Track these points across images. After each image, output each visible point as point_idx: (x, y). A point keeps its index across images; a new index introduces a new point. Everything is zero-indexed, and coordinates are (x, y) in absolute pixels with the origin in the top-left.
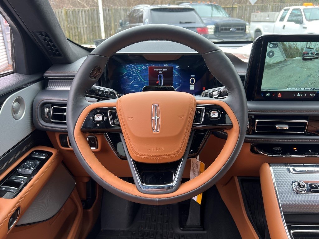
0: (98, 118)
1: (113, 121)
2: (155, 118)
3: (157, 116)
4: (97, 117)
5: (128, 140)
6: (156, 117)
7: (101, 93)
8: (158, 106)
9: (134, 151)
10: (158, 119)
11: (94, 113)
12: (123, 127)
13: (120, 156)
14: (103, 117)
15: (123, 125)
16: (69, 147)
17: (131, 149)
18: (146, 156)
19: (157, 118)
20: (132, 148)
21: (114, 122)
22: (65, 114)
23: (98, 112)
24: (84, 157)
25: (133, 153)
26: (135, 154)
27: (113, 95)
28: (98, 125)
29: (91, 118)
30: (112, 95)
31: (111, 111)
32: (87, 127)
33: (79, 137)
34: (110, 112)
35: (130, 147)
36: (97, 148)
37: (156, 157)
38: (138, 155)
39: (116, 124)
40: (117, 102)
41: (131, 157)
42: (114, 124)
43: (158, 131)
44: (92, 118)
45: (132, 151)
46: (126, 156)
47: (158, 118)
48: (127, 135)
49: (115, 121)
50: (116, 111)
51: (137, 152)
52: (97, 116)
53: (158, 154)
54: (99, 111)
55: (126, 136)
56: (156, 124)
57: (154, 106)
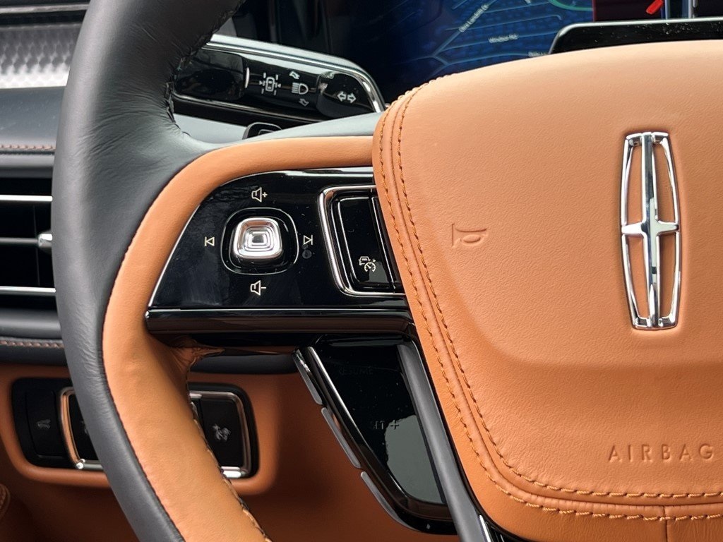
0: (258, 239)
1: (356, 263)
2: (646, 228)
3: (661, 217)
4: (249, 237)
5: (456, 390)
6: (654, 217)
7: (270, 84)
8: (664, 143)
9: (500, 463)
10: (665, 237)
11: (226, 206)
12: (424, 299)
13: (405, 502)
14: (287, 238)
15: (419, 284)
16: (72, 466)
17: (480, 450)
18: (587, 498)
19: (657, 227)
20: (489, 443)
21: (359, 269)
22: (45, 238)
23: (256, 203)
24: (164, 502)
25: (496, 477)
26: (509, 488)
27: (352, 98)
28: (257, 289)
29: (210, 242)
30: (342, 96)
31: (339, 194)
32: (185, 303)
33: (131, 367)
34: (331, 202)
35: (474, 435)
36: (252, 472)
37: (658, 510)
38: (526, 496)
39: (372, 279)
40: (379, 135)
41: (480, 511)
42: (361, 281)
43: (672, 318)
44: (218, 242)
45: (487, 464)
46: (445, 507)
47: (669, 226)
48: (452, 352)
49: (370, 265)
50: (375, 193)
51: (521, 469)
52: (250, 228)
53: (668, 488)
54: (259, 195)
55: (445, 360)
56: (657, 278)
57: (636, 144)
